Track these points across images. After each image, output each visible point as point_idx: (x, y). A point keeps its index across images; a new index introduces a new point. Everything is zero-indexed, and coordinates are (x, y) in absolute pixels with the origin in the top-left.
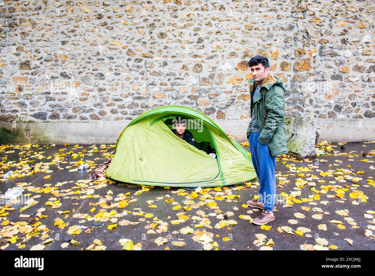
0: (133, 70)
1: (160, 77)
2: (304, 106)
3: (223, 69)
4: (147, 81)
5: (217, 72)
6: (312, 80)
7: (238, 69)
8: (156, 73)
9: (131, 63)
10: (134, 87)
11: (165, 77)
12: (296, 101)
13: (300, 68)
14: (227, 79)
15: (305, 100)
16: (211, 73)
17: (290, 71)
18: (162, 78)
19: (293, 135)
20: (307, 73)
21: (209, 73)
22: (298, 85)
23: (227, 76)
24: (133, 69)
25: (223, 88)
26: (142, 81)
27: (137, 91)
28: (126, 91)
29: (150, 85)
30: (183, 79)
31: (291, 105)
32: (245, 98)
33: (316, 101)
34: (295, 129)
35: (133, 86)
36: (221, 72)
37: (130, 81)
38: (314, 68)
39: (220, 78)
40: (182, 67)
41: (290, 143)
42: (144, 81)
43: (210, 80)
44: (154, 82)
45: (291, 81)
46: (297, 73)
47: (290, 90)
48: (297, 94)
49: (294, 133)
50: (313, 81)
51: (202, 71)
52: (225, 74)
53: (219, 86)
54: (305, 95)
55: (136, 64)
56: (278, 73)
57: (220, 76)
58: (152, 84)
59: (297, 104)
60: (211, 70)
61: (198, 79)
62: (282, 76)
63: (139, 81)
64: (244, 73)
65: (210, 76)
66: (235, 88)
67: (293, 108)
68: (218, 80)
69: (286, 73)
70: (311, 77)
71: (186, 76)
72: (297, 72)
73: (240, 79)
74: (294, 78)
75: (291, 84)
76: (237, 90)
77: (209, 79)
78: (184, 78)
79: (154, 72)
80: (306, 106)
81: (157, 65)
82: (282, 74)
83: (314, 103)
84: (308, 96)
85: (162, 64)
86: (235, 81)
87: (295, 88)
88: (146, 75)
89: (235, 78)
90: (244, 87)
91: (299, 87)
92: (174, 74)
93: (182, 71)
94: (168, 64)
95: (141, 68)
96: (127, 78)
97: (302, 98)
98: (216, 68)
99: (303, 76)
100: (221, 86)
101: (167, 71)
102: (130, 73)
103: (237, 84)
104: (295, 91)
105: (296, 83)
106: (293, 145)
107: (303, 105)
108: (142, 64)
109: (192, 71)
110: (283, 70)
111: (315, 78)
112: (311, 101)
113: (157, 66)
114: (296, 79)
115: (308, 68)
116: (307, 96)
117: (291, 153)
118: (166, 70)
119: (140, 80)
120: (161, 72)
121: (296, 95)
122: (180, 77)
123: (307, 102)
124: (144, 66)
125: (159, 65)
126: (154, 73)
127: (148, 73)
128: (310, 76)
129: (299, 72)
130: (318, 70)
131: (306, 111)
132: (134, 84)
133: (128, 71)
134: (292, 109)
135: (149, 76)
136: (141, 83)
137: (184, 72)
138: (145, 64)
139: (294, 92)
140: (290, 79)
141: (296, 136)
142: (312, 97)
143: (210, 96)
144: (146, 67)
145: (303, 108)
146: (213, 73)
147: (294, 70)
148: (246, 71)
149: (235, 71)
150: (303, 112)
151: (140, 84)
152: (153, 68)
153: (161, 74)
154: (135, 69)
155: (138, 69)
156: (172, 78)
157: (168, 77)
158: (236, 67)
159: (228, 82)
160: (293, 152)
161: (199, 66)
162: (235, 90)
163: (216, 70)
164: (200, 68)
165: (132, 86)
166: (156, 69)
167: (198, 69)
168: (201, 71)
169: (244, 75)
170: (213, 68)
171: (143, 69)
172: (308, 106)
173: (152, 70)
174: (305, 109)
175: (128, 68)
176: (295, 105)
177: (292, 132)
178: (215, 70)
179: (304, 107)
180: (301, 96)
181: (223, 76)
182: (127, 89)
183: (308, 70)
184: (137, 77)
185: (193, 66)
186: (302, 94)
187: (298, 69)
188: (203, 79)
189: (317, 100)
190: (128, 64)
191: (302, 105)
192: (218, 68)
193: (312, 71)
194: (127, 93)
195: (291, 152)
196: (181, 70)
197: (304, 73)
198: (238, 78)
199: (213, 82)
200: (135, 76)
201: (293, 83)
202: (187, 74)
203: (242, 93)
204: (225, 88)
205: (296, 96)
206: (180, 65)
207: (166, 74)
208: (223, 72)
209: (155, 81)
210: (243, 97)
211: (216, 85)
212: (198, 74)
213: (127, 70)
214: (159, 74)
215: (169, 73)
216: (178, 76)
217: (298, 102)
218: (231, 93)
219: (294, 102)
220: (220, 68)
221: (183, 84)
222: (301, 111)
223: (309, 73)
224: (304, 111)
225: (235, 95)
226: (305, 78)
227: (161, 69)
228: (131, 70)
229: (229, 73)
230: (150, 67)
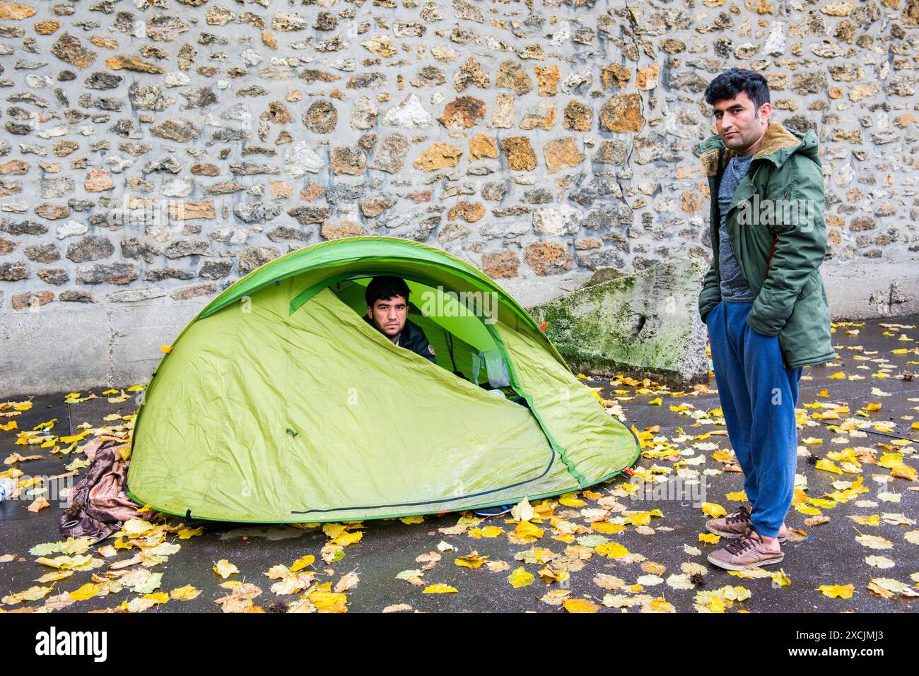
0: (87, 117)
1: (190, 145)
2: (631, 234)
3: (401, 121)
4: (142, 160)
5: (383, 132)
6: (648, 159)
7: (447, 123)
8: (176, 128)
9: (74, 90)
10: (94, 180)
11: (209, 144)
12: (610, 220)
13: (616, 124)
14: (414, 153)
15: (630, 218)
16: (364, 133)
17: (590, 130)
18: (198, 147)
19: (643, 320)
20: (636, 138)
21: (358, 135)
22: (614, 174)
23: (414, 145)
24: (84, 111)
25: (404, 182)
26: (123, 158)
27: (105, 194)
28: (60, 195)
29: (155, 174)
30: (272, 153)
31: (595, 233)
32: (471, 215)
33: (660, 220)
34: (650, 301)
35: (88, 177)
36: (395, 130)
37: (76, 156)
38: (650, 122)
39: (394, 149)
40: (268, 110)
41: (642, 342)
42: (128, 160)
43: (363, 157)
44: (169, 161)
45: (594, 162)
46: (608, 137)
47: (591, 187)
48: (611, 199)
49: (649, 313)
50: (651, 161)
51: (337, 127)
52: (410, 139)
53: (391, 178)
54: (631, 202)
55: (97, 95)
56: (560, 136)
57: (394, 143)
58: (164, 169)
59: (613, 230)
60: (364, 124)
61: (322, 152)
62: (570, 145)
63: (112, 158)
64: (465, 135)
65: (361, 143)
66: (439, 184)
67: (601, 241)
68: (386, 158)
69: (580, 138)
70: (646, 149)
71: (283, 141)
72: (608, 133)
73: (455, 156)
74: (602, 151)
75: (594, 172)
76: (445, 188)
77: (359, 153)
78: (278, 150)
79: (167, 125)
80: (636, 236)
81: (176, 100)
82: (569, 140)
83: (655, 225)
84: (640, 204)
85: (194, 100)
86: (438, 161)
87: (605, 182)
88: (138, 135)
89: (438, 149)
90: (467, 179)
91: (615, 179)
92: (242, 136)
93: (270, 123)
94: (219, 99)
95: (117, 109)
96: (61, 148)
97: (624, 212)
98: (379, 118)
99: (625, 146)
100: (399, 177)
101: (214, 123)
102: (73, 127)
103: (446, 169)
104: (603, 191)
105: (606, 166)
106: (651, 348)
107: (628, 231)
108: (119, 94)
109: (301, 125)
110: (572, 127)
111: (655, 152)
112: (647, 220)
113: (176, 107)
114: (607, 155)
115: (638, 123)
116: (636, 204)
117: (650, 374)
118: (212, 119)
119: (113, 155)
120: (192, 128)
121: (608, 204)
122: (262, 146)
123: (637, 223)
124: (127, 101)
125: (185, 103)
126: (169, 131)
127: (145, 127)
128: (642, 146)
129: (615, 135)
130: (660, 129)
131: (636, 250)
132: (89, 169)
133: (65, 121)
134: (599, 245)
135: (148, 138)
136: (121, 165)
137: (276, 129)
138: (131, 96)
139: (601, 195)
140: (591, 153)
141: (657, 322)
142: (649, 209)
143: (365, 210)
144: (135, 108)
145: (627, 240)
146: (372, 132)
147: (600, 127)
148: (470, 130)
149: (437, 129)
150: (629, 252)
151: (115, 169)
152: (162, 109)
153: (194, 132)
154: (93, 111)
155: (105, 112)
156: (236, 148)
157: (220, 146)
158: (441, 116)
159: (417, 165)
160: (659, 369)
161: (326, 108)
162: (438, 190)
163: (380, 126)
164: (329, 116)
165: (85, 175)
166: (176, 113)
167: (324, 120)
168: (332, 125)
169: (465, 141)
170: (372, 116)
171: (126, 114)
172: (640, 233)
173: (159, 119)
174: (633, 244)
175: (65, 109)
176: (606, 232)
177: (641, 310)
178: (377, 124)
179: (629, 237)
180: (621, 204)
181: (401, 143)
182: (62, 186)
183: (636, 130)
184: (102, 143)
185: (307, 108)
186: (622, 199)
187: (610, 126)
188: (338, 152)
189: (660, 218)
190: (64, 94)
191: (625, 231)
192: (386, 119)
193: (646, 132)
194: (63, 202)
195: (652, 370)
196: (266, 123)
197: (625, 138)
198: (449, 152)
199: (371, 164)
200: (95, 140)
201: (599, 166)
202: (284, 134)
203: (462, 198)
204: (409, 185)
205: (607, 207)
206: (261, 104)
207: (213, 133)
208: (402, 132)
209: (174, 160)
210: (463, 212)
211: (383, 174)
212: (323, 137)
213: (63, 116)
214: (187, 135)
215: (223, 130)
216: (255, 142)
217: (613, 224)
218: (427, 200)
219: (604, 225)
220: (392, 119)
221: (273, 170)
222: (624, 249)
223: (640, 137)
224: (631, 248)
225: (440, 205)
226: (629, 152)
227: (194, 116)
228: (76, 115)
229: (420, 133)
230: (153, 107)
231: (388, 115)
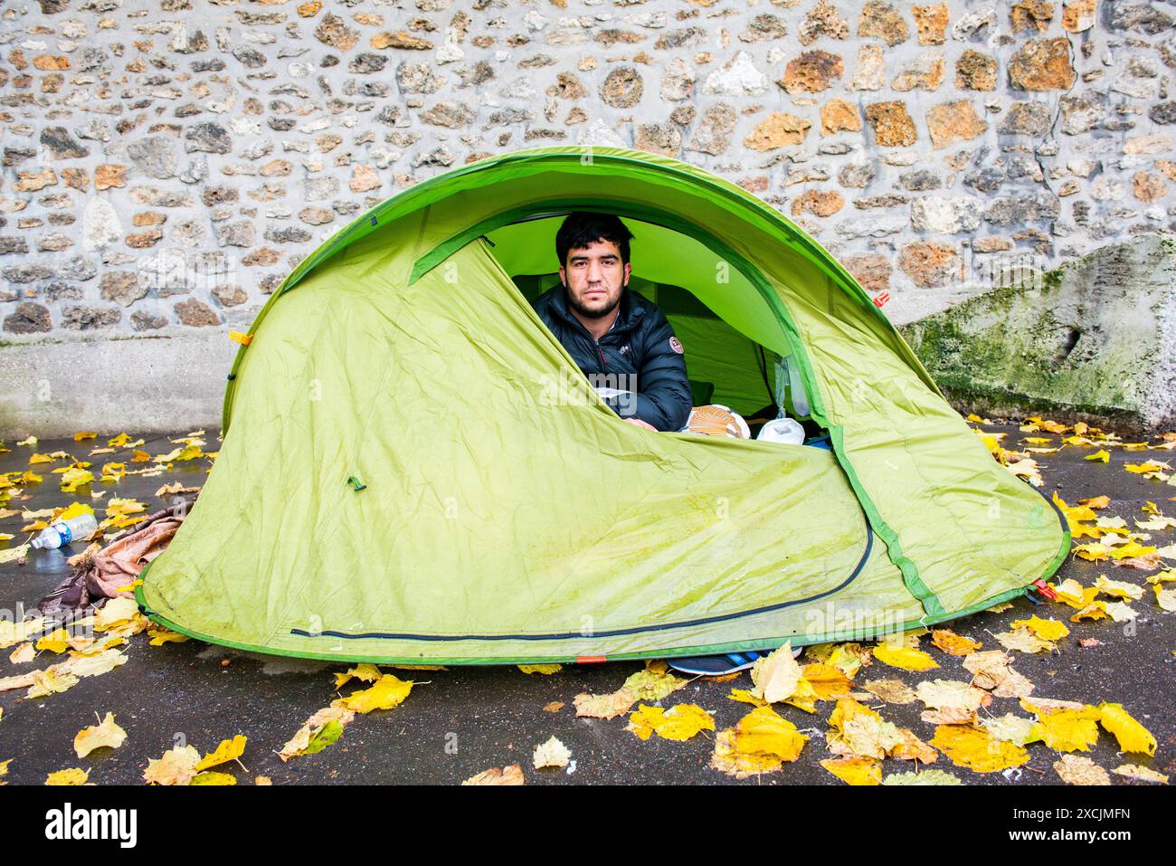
0: (350, 105)
1: (464, 131)
2: (1057, 231)
3: (726, 87)
4: (410, 151)
5: (703, 102)
6: (1082, 127)
7: (788, 86)
8: (447, 111)
9: (336, 76)
10: (359, 178)
11: (486, 129)
12: (1024, 212)
13: (1033, 79)
14: (744, 128)
15: (1055, 208)
16: (679, 104)
17: (994, 89)
18: (473, 132)
19: (1075, 335)
20: (1063, 99)
21: (671, 108)
22: (1030, 148)
23: (744, 117)
24: (346, 99)
25: (731, 166)
26: (389, 151)
27: (371, 194)
28: (324, 197)
29: (425, 167)
30: (561, 135)
31: (1003, 231)
32: (822, 207)
33: (1100, 211)
34: (1088, 305)
35: (353, 175)
36: (719, 98)
37: (340, 151)
38: (1084, 76)
39: (717, 124)
40: (557, 83)
41: (1074, 368)
42: (395, 152)
43: (676, 136)
44: (439, 151)
45: (1000, 132)
46: (1021, 98)
47: (997, 168)
48: (1026, 183)
49: (1086, 323)
50: (1086, 130)
51: (642, 99)
52: (738, 109)
53: (713, 161)
54: (1056, 186)
55: (362, 80)
56: (951, 98)
57: (718, 115)
58: (434, 161)
59: (1029, 225)
60: (677, 94)
61: (624, 131)
62: (965, 109)
63: (378, 152)
64: (815, 102)
65: (674, 118)
66: (780, 167)
67: (1011, 241)
68: (707, 136)
69: (979, 100)
70: (1078, 113)
71: (574, 120)
72: (1022, 93)
73: (800, 129)
74: (1012, 117)
75: (1001, 146)
76: (788, 172)
77: (671, 130)
78: (568, 131)
79: (438, 109)
80: (1064, 233)
81: (448, 78)
82: (964, 102)
83: (1092, 218)
84: (1070, 190)
85: (469, 76)
86: (778, 137)
87: (1017, 159)
88: (406, 123)
89: (777, 122)
90: (818, 160)
91: (1032, 156)
92: (524, 117)
93: (558, 99)
94: (496, 74)
95: (382, 94)
96: (324, 142)
97: (1046, 201)
98: (697, 85)
99: (1046, 109)
100: (724, 160)
101: (492, 103)
102: (336, 117)
103: (788, 148)
104: (1015, 172)
105: (1019, 137)
106: (1089, 376)
107: (1052, 227)
108: (386, 77)
109: (597, 100)
110: (968, 86)
111: (1093, 117)
112: (1080, 212)
113: (449, 86)
114: (1020, 122)
115: (1066, 78)
116: (1064, 190)
117: (1086, 415)
118: (488, 99)
119: (379, 147)
120: (466, 110)
121: (1022, 190)
122: (549, 127)
123: (1066, 214)
124: (394, 84)
125: (459, 81)
126: (441, 116)
127: (413, 112)
128: (1072, 108)
129: (1031, 95)
130: (1100, 84)
131: (1064, 253)
132: (354, 166)
133: (327, 111)
134: (1009, 245)
135: (416, 126)
136: (387, 160)
137: (566, 105)
138: (399, 78)
139: (1012, 178)
140: (996, 121)
141: (1099, 338)
142: (1085, 193)
144: (403, 91)
145: (1050, 239)
146: (688, 104)
147: (1010, 85)
148: (822, 94)
149: (776, 96)
150: (1053, 256)
151: (382, 164)
152: (432, 91)
153: (468, 116)
154: (357, 99)
155: (370, 99)
156: (517, 131)
157: (500, 130)
158: (782, 77)
159: (748, 143)
160: (1102, 408)
161: (628, 76)
162: (778, 174)
163: (699, 95)
164: (632, 86)
165: (349, 173)
166: (447, 93)
167: (625, 91)
168: (636, 97)
169: (814, 110)
170: (688, 82)
171: (393, 99)
172: (1069, 230)
173: (429, 103)
174: (1059, 244)
175: (327, 98)
176: (1019, 228)
177: (1074, 320)
178: (695, 93)
179: (1053, 234)
180: (1042, 190)
181: (727, 115)
182: (325, 187)
183: (1063, 87)
184: (367, 134)
185: (604, 78)
186: (1044, 183)
187: (1025, 82)
188: (645, 130)
189: (1101, 208)
190: (326, 81)
191: (1047, 227)
192: (706, 86)
193: (1078, 89)
194: (327, 205)
195: (1091, 410)
196: (553, 99)
197: (1048, 99)
198: (792, 125)
199: (687, 145)
200: (359, 131)
201: (1008, 137)
202: (577, 112)
203: (811, 185)
204: (738, 169)
205: (1021, 193)
206: (548, 77)
207: (490, 114)
208: (728, 100)
209: (446, 149)
210: (812, 203)
211: (703, 156)
212: (625, 113)
213: (325, 107)
214: (460, 118)
215: (502, 110)
216: (540, 123)
217: (1029, 217)
218: (763, 189)
219: (1017, 217)
220: (714, 85)
222: (1046, 252)
223: (1070, 96)
224: (1057, 251)
225: (780, 195)
226: (1053, 120)
227: (469, 97)
228: (339, 103)
229: (752, 102)
230: (422, 89)
231: (709, 79)
